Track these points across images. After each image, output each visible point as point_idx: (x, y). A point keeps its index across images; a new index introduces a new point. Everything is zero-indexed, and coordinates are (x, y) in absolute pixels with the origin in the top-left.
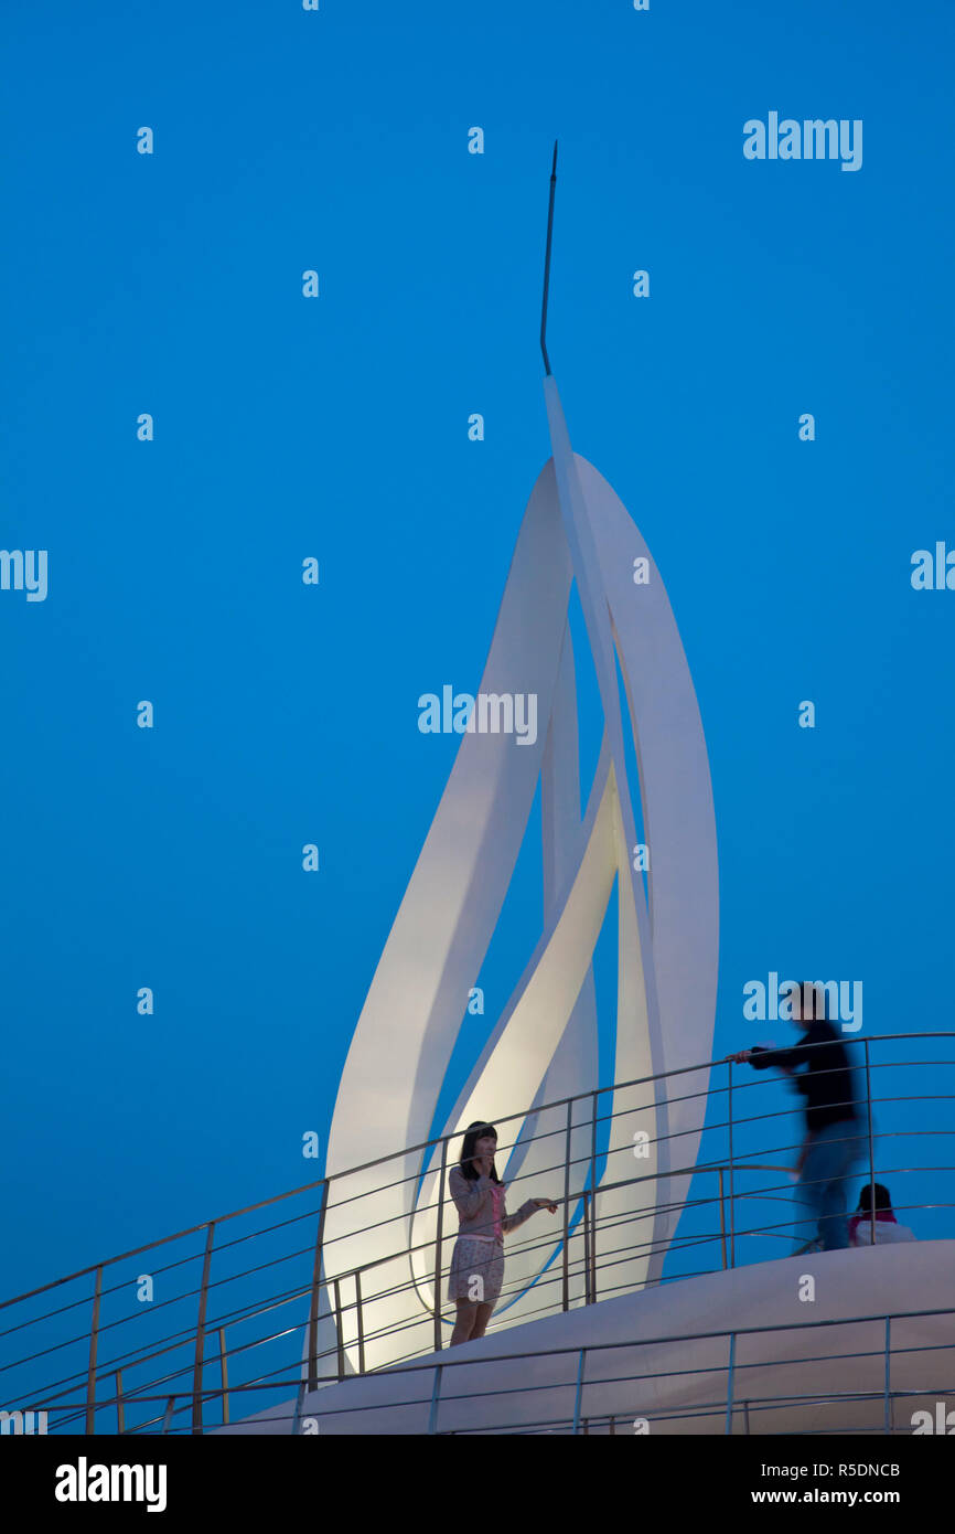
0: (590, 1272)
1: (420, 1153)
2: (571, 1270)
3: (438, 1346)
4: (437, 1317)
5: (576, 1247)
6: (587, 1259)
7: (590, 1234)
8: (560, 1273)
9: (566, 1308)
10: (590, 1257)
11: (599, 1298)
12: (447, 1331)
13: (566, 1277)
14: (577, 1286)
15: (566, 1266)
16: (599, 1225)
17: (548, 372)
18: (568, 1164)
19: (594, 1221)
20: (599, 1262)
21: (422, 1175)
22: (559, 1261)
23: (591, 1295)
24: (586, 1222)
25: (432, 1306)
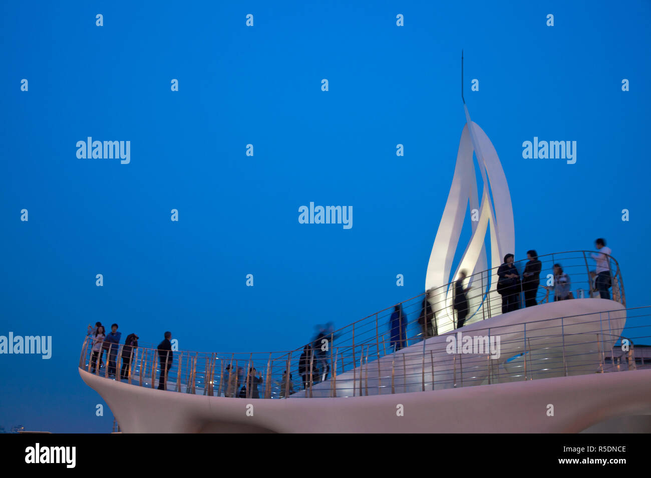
0: (489, 311)
1: (447, 286)
2: (485, 310)
3: (455, 329)
4: (454, 322)
5: (485, 305)
6: (488, 308)
7: (488, 302)
8: (482, 311)
9: (484, 319)
10: (489, 307)
11: (492, 316)
12: (456, 324)
13: (484, 312)
14: (486, 314)
15: (483, 309)
16: (491, 300)
17: (464, 102)
18: (482, 279)
19: (489, 299)
20: (491, 308)
21: (448, 291)
22: (482, 308)
23: (490, 315)
24: (487, 300)
25: (453, 320)
